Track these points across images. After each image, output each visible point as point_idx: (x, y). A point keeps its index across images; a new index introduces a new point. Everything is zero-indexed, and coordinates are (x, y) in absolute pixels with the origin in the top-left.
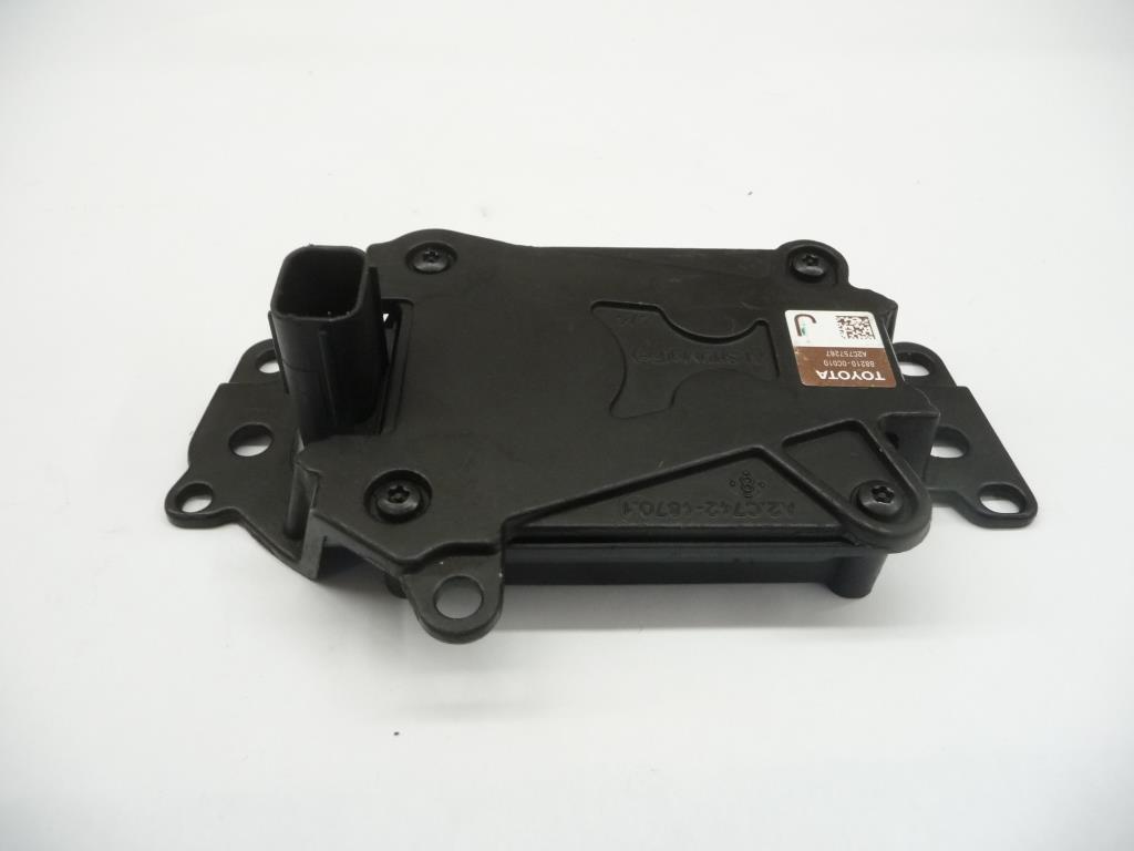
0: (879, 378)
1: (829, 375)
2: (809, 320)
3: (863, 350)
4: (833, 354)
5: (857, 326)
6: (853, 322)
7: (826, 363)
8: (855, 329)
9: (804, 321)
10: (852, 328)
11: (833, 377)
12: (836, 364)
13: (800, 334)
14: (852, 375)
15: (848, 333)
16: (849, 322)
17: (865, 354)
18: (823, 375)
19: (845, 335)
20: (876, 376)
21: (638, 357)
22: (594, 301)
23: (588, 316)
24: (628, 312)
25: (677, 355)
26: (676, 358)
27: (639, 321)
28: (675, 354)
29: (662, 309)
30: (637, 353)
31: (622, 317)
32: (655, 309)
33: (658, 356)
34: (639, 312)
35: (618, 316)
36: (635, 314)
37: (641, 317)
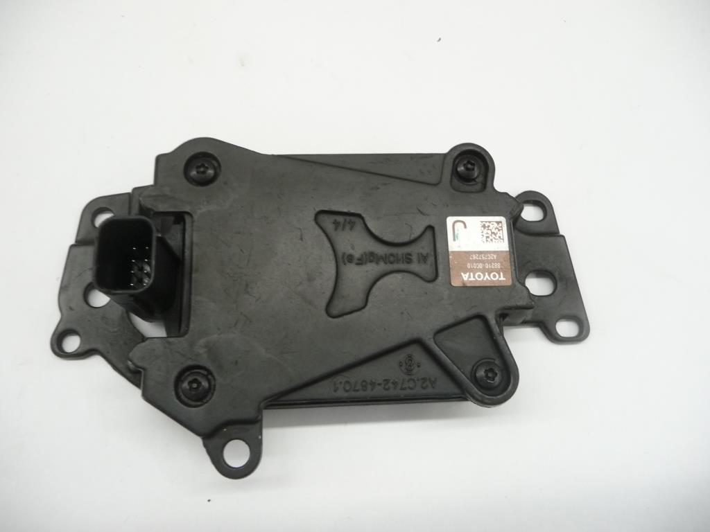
0: (502, 278)
1: (469, 277)
2: (462, 225)
3: (494, 252)
4: (475, 257)
5: (493, 230)
6: (491, 227)
7: (469, 266)
8: (493, 233)
9: (459, 226)
10: (489, 232)
11: (472, 279)
12: (475, 266)
13: (454, 240)
14: (484, 276)
15: (487, 237)
16: (489, 226)
17: (495, 256)
18: (465, 277)
19: (485, 238)
20: (500, 277)
21: (346, 261)
22: (318, 210)
23: (313, 223)
24: (341, 219)
25: (372, 258)
26: (371, 261)
27: (348, 227)
28: (371, 257)
29: (364, 215)
30: (346, 257)
31: (336, 224)
32: (359, 216)
33: (359, 260)
34: (348, 218)
35: (334, 223)
36: (345, 220)
37: (349, 223)
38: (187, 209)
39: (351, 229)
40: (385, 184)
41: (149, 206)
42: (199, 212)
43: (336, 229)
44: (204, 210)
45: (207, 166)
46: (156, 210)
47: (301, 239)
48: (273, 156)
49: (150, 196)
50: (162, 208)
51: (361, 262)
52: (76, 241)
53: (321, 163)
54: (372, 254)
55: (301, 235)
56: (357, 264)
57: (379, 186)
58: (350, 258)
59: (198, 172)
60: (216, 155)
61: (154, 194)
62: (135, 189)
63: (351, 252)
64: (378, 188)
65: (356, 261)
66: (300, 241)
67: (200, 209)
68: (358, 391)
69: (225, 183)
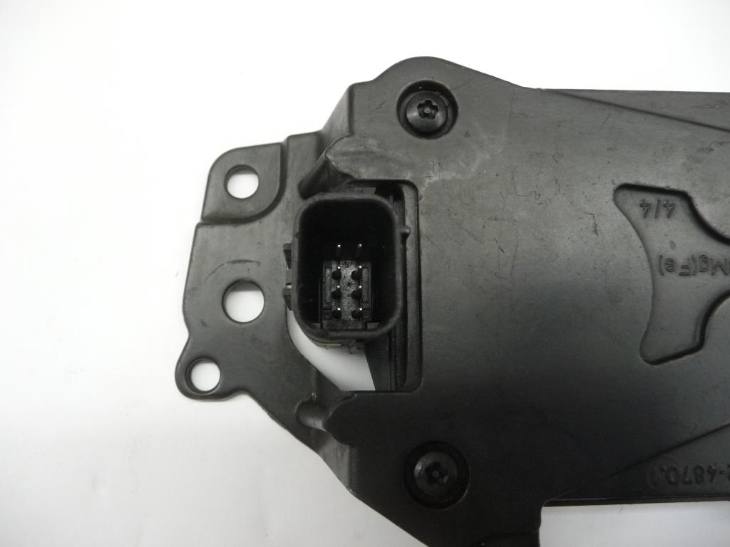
21: (664, 270)
22: (618, 183)
23: (612, 205)
24: (651, 199)
25: (705, 266)
26: (703, 271)
27: (663, 212)
28: (704, 264)
29: (692, 194)
30: (663, 261)
31: (645, 206)
32: (684, 196)
33: (684, 267)
34: (663, 198)
35: (642, 206)
36: (659, 201)
37: (665, 206)
38: (408, 176)
39: (669, 216)
40: (721, 144)
41: (346, 171)
42: (428, 181)
43: (645, 216)
44: (435, 178)
45: (434, 104)
46: (356, 177)
47: (596, 232)
48: (539, 90)
49: (345, 154)
50: (366, 173)
51: (686, 272)
52: (203, 217)
53: (617, 106)
54: (704, 258)
55: (595, 226)
56: (681, 274)
57: (713, 146)
58: (670, 265)
59: (420, 115)
60: (448, 87)
61: (352, 149)
62: (291, 138)
63: (670, 253)
64: (711, 150)
65: (679, 270)
66: (594, 236)
67: (429, 177)
68: (690, 483)
69: (467, 135)
